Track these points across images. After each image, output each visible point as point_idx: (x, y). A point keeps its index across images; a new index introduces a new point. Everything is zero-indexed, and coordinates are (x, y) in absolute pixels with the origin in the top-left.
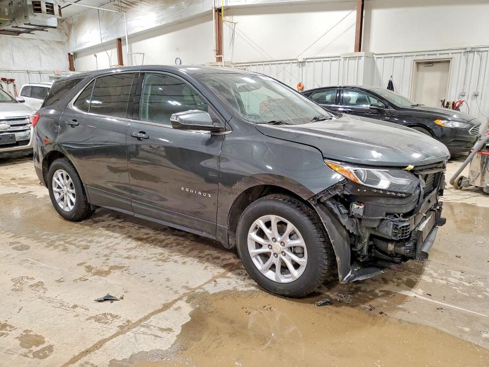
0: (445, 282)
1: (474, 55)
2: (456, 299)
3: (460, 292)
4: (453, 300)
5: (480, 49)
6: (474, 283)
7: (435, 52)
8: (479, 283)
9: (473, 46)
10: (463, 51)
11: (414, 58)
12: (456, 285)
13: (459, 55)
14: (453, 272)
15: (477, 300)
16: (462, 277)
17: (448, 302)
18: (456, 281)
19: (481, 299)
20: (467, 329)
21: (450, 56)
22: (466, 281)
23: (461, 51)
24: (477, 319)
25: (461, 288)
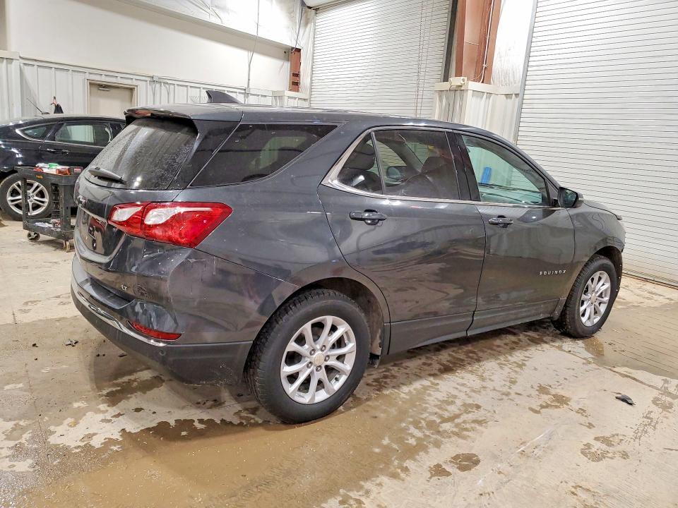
1: (161, 86)
5: (168, 81)
7: (116, 75)
9: (160, 75)
10: (149, 79)
11: (87, 76)
13: (144, 83)
21: (135, 83)
23: (147, 79)
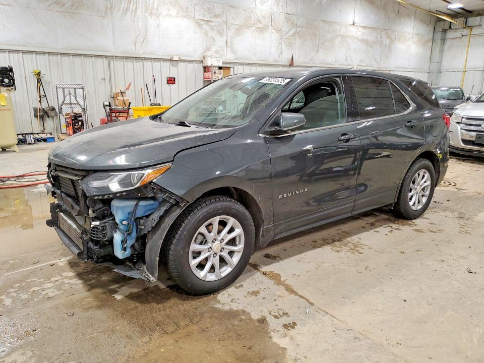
0: (53, 279)
2: (33, 273)
3: (35, 279)
4: (34, 272)
6: (30, 293)
8: (26, 296)
12: (42, 283)
14: (57, 293)
15: (17, 281)
16: (45, 293)
17: (36, 268)
18: (45, 286)
19: (15, 284)
20: (11, 262)
22: (37, 291)
24: (9, 270)
25: (36, 283)
